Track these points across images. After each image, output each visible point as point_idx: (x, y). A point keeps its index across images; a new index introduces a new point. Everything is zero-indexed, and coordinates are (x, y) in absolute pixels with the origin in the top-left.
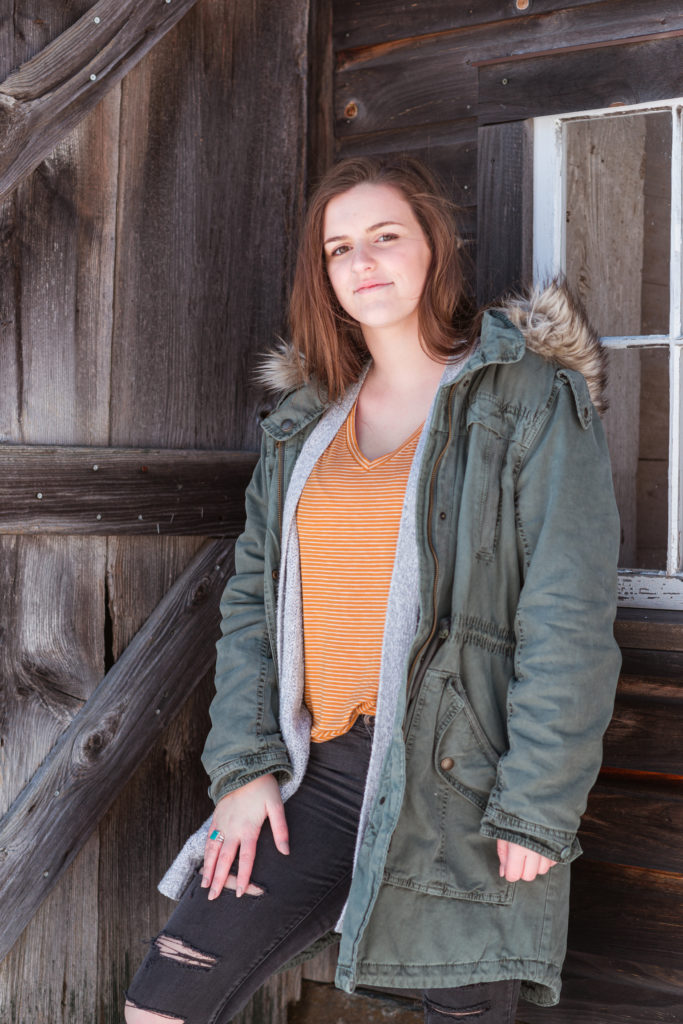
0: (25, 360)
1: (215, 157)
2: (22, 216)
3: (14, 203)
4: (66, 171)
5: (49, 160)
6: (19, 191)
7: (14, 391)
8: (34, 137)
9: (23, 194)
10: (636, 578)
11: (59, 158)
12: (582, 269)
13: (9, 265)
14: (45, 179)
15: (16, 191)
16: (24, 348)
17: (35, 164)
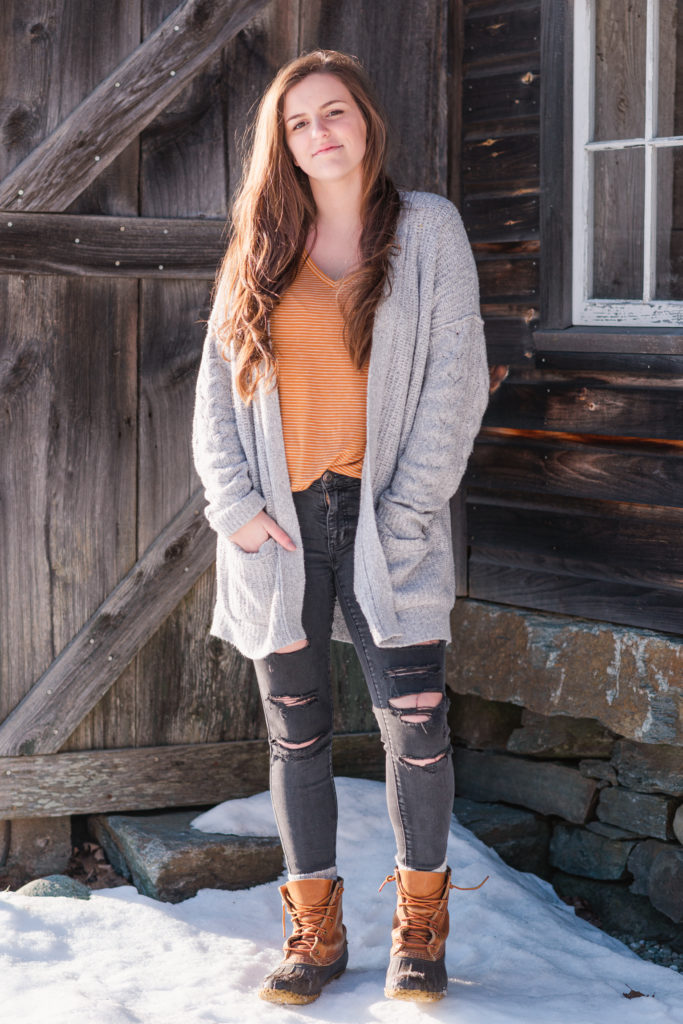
0: (231, 164)
1: (372, 22)
2: (228, 68)
3: (222, 59)
4: (260, 36)
5: (248, 30)
6: (226, 51)
7: (222, 185)
8: (235, 15)
9: (228, 53)
10: (627, 306)
11: (255, 28)
12: (621, 93)
13: (219, 101)
14: (245, 43)
15: (223, 50)
16: (230, 156)
17: (236, 32)
